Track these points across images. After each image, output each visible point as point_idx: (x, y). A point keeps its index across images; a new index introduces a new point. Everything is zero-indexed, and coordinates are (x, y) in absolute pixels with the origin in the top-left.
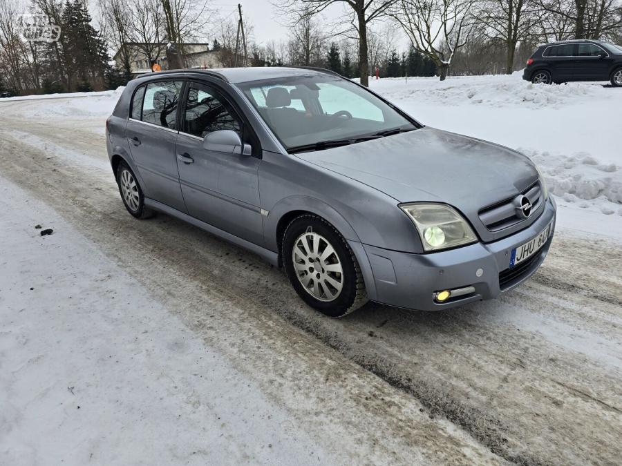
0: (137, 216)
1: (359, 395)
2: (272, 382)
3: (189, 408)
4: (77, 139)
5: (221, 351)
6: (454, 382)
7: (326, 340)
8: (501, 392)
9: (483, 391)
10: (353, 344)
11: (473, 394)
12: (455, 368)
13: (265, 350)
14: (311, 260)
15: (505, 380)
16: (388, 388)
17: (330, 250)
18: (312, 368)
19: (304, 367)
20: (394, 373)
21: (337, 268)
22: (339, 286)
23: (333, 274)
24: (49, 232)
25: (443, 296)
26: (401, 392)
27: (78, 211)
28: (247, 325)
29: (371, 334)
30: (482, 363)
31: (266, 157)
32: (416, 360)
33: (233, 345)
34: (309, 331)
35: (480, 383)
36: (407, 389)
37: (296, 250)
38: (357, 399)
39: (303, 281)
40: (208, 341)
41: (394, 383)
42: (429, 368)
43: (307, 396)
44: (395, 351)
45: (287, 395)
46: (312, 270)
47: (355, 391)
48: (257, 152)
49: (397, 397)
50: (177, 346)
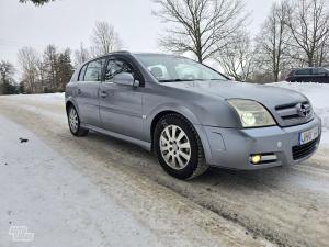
0: (75, 134)
1: (201, 223)
2: (142, 213)
3: (83, 226)
4: (53, 108)
5: (111, 196)
6: (268, 217)
7: (179, 192)
8: (303, 224)
9: (290, 223)
10: (197, 195)
11: (283, 224)
12: (268, 209)
13: (139, 196)
14: (171, 143)
15: (304, 216)
16: (221, 219)
17: (182, 134)
18: (169, 206)
19: (164, 205)
20: (225, 211)
21: (187, 145)
22: (188, 157)
23: (184, 150)
24: (26, 141)
25: (256, 159)
26: (231, 222)
27: (45, 133)
28: (129, 183)
29: (209, 190)
30: (286, 206)
31: (147, 85)
32: (239, 204)
33: (119, 192)
34: (168, 187)
35: (287, 218)
36: (235, 220)
37: (162, 138)
38: (200, 225)
39: (166, 158)
40: (104, 191)
41: (225, 216)
42: (250, 208)
43: (165, 222)
44: (226, 199)
45: (151, 220)
46: (171, 149)
47: (199, 220)
48: (142, 84)
49: (228, 225)
50: (84, 193)
